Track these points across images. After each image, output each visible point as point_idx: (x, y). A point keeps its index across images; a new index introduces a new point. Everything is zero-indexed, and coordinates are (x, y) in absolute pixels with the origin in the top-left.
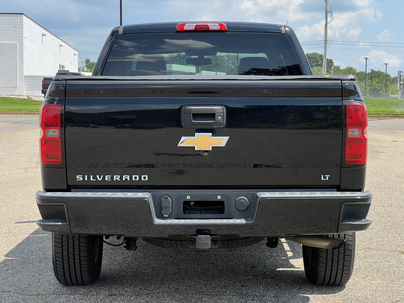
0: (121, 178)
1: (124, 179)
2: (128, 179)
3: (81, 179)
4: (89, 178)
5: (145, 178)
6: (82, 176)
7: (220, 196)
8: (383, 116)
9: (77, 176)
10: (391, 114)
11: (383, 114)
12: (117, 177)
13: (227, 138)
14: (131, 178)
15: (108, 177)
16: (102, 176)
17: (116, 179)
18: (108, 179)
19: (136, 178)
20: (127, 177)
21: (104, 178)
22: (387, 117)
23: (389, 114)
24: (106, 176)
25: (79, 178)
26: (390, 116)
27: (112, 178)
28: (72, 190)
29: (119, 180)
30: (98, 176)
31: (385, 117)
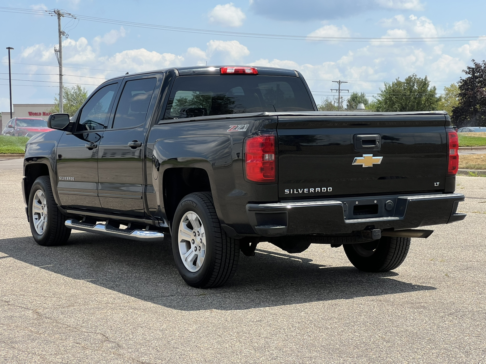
0: (315, 190)
1: (316, 191)
2: (319, 191)
3: (288, 192)
4: (293, 191)
5: (330, 189)
6: (288, 190)
7: (376, 201)
8: (9, 155)
9: (286, 190)
10: (18, 153)
11: (9, 153)
12: (312, 190)
13: (381, 158)
14: (321, 190)
15: (306, 190)
16: (302, 189)
17: (312, 191)
18: (306, 191)
19: (324, 189)
20: (318, 189)
21: (303, 190)
22: (14, 156)
23: (15, 153)
24: (305, 189)
25: (287, 191)
26: (16, 155)
27: (309, 190)
28: (281, 201)
29: (313, 192)
30: (299, 190)
31: (11, 157)
